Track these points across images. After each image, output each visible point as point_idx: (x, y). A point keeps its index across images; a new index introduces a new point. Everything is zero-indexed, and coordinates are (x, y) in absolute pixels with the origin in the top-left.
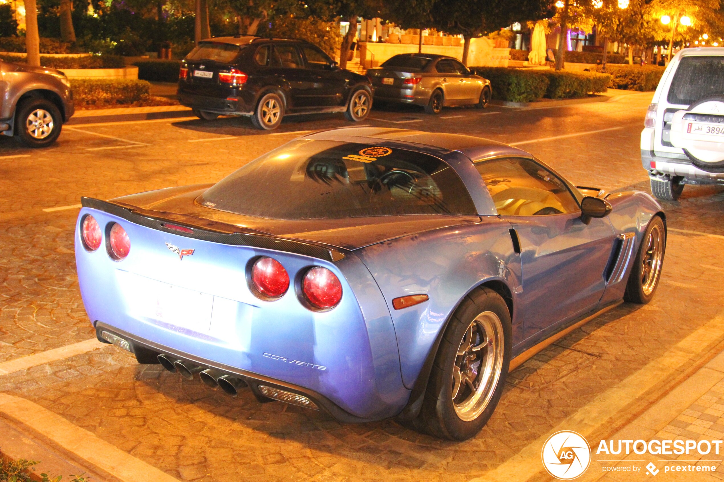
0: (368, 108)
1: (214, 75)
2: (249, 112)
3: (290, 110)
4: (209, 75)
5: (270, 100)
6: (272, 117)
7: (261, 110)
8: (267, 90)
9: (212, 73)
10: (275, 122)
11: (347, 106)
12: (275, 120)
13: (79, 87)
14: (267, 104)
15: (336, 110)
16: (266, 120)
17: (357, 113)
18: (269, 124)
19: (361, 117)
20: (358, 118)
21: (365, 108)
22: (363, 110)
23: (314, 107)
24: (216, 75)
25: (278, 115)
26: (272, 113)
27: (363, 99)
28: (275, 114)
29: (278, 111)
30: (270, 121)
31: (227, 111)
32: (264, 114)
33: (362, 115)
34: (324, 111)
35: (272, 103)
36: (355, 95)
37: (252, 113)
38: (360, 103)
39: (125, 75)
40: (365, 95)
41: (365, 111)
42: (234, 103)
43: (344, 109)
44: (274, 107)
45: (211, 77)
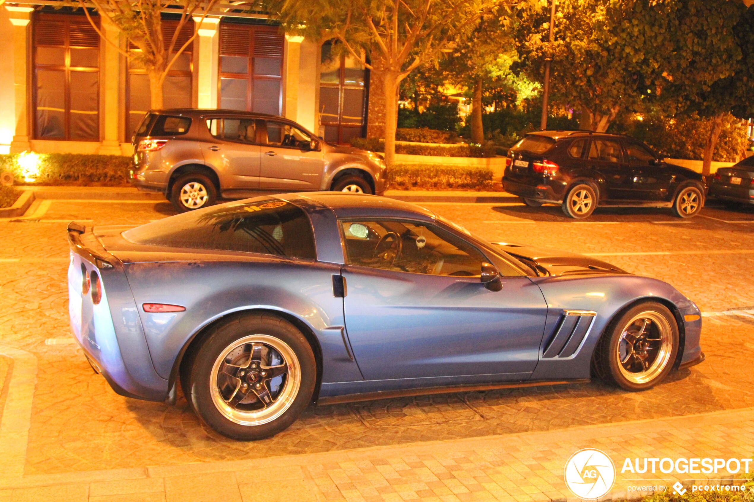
0: (699, 205)
1: (529, 165)
2: (558, 200)
3: (604, 201)
4: (525, 164)
5: (582, 191)
6: (583, 207)
7: (571, 200)
8: (580, 181)
9: (528, 163)
10: (586, 212)
11: (672, 202)
12: (585, 210)
13: (425, 171)
14: (578, 195)
15: (660, 205)
16: (576, 209)
17: (685, 209)
18: (579, 213)
19: (690, 214)
20: (686, 215)
21: (695, 205)
22: (692, 207)
23: (633, 201)
24: (531, 165)
25: (590, 205)
26: (583, 203)
27: (693, 196)
28: (586, 205)
29: (589, 201)
30: (580, 210)
31: (537, 198)
32: (575, 203)
33: (691, 213)
34: (645, 206)
35: (583, 193)
36: (683, 191)
37: (560, 202)
38: (689, 201)
39: (488, 164)
40: (695, 192)
41: (695, 209)
42: (543, 192)
43: (670, 205)
44: (586, 197)
45: (527, 166)
